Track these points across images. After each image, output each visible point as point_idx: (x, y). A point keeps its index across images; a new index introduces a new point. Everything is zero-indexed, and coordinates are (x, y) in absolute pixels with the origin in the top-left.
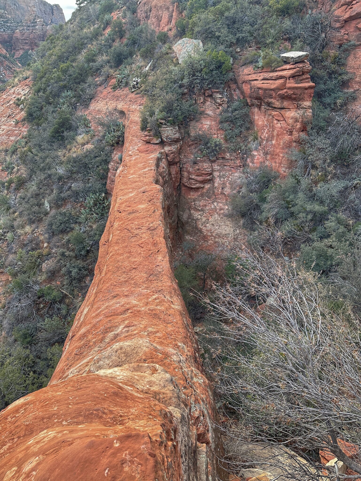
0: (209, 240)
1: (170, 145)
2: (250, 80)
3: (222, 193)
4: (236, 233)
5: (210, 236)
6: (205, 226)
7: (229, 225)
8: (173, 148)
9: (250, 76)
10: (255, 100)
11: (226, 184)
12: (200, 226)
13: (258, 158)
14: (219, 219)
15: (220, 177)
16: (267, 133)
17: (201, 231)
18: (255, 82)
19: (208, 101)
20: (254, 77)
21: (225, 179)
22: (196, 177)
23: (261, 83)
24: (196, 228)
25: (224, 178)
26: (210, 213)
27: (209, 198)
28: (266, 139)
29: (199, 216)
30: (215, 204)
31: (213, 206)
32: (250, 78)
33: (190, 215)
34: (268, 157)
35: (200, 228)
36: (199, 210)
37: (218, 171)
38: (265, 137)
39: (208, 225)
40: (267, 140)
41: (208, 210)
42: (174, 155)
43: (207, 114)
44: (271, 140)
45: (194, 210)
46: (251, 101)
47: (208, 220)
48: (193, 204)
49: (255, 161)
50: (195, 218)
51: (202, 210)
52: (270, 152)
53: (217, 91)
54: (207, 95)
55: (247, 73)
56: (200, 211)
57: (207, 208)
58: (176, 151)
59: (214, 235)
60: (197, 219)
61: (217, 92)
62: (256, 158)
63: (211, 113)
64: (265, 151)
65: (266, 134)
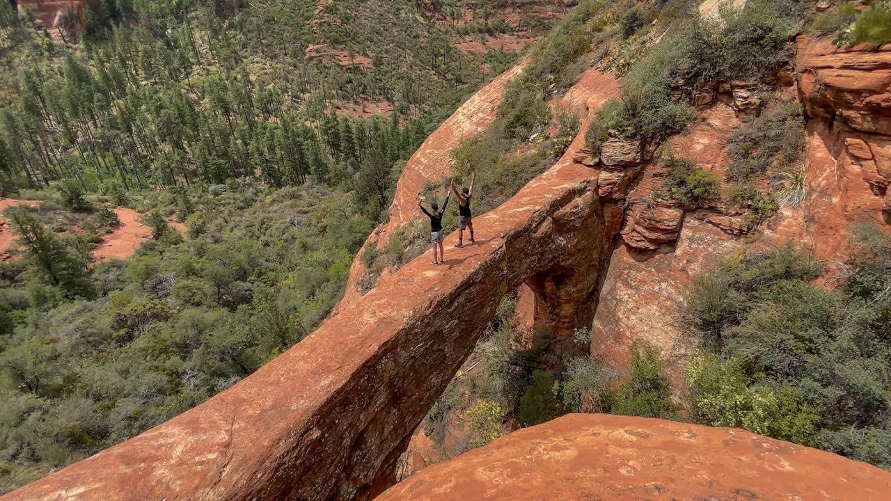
0: (624, 344)
1: (611, 171)
2: (818, 68)
3: (683, 270)
4: (676, 353)
5: (628, 338)
6: (628, 318)
7: (670, 333)
8: (615, 176)
9: (823, 58)
10: (820, 107)
11: (696, 257)
12: (620, 314)
13: (789, 222)
14: (657, 314)
15: (691, 240)
16: (827, 178)
17: (617, 322)
18: (826, 71)
19: (722, 101)
20: (829, 60)
21: (700, 247)
22: (644, 230)
23: (835, 74)
24: (614, 314)
25: (699, 244)
26: (646, 298)
27: (658, 271)
28: (819, 189)
29: (626, 296)
30: (664, 285)
31: (656, 288)
32: (820, 62)
33: (613, 290)
34: (813, 228)
35: (619, 318)
36: (631, 285)
37: (692, 228)
38: (819, 186)
39: (633, 317)
40: (821, 192)
41: (645, 291)
42: (612, 188)
43: (709, 124)
44: (830, 195)
45: (623, 284)
46: (813, 108)
47: (638, 309)
48: (626, 272)
49: (780, 228)
50: (618, 297)
51: (636, 288)
52: (819, 218)
53: (744, 83)
54: (721, 90)
55: (818, 52)
56: (631, 287)
57: (646, 288)
58: (619, 181)
59: (634, 338)
60: (621, 300)
61: (742, 87)
62: (784, 223)
63: (717, 124)
64: (809, 213)
65: (823, 180)
